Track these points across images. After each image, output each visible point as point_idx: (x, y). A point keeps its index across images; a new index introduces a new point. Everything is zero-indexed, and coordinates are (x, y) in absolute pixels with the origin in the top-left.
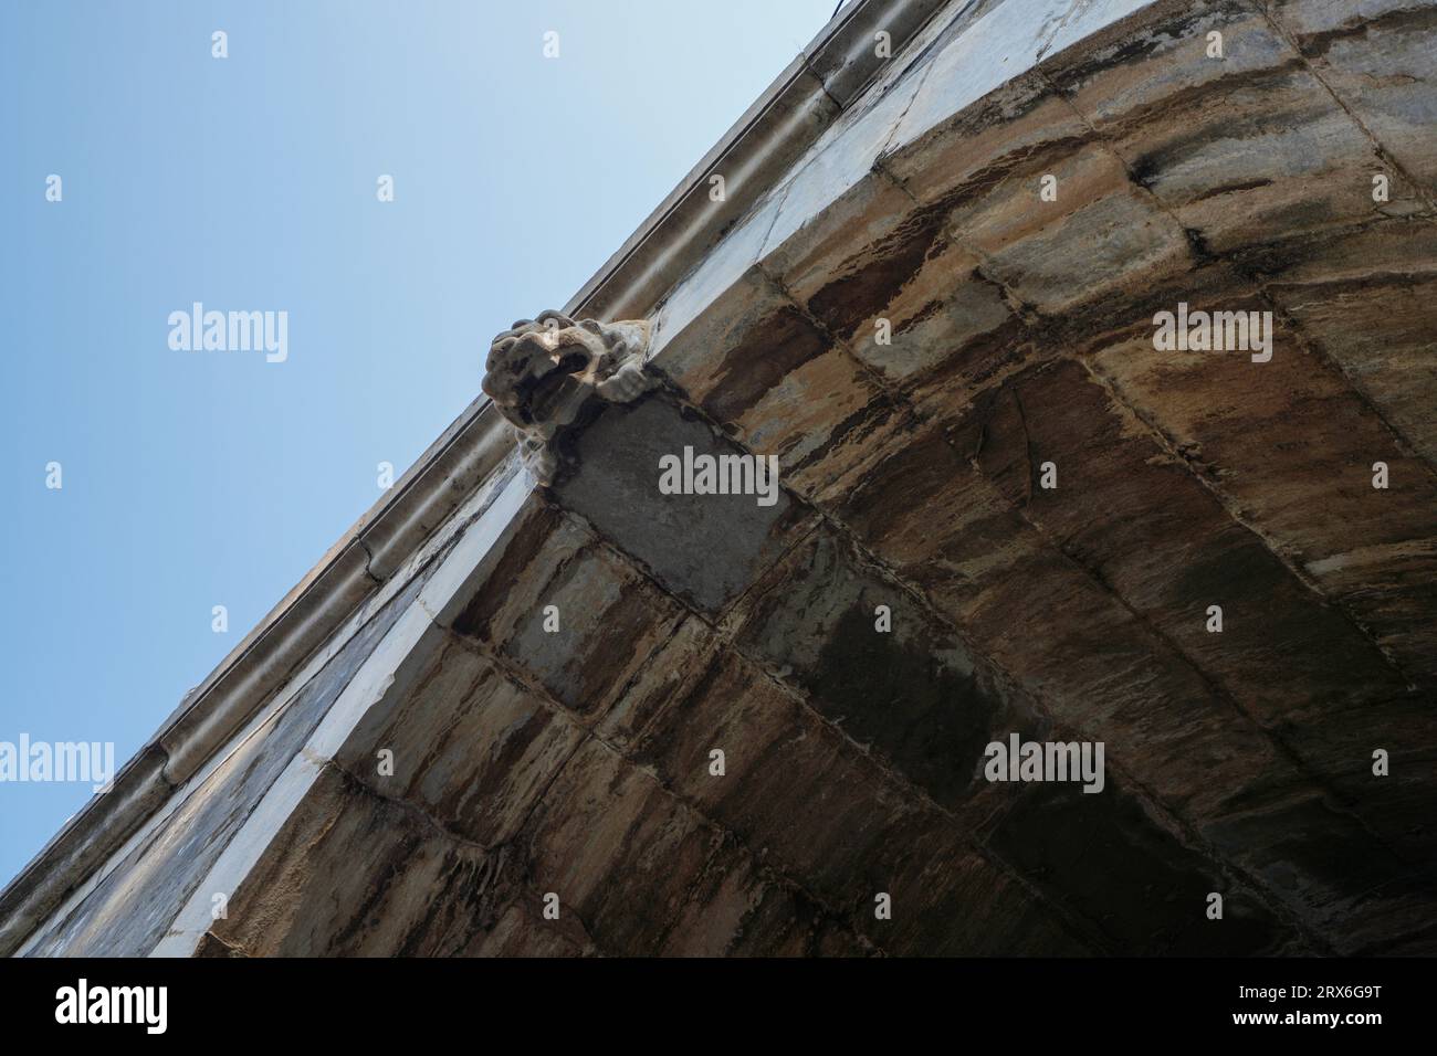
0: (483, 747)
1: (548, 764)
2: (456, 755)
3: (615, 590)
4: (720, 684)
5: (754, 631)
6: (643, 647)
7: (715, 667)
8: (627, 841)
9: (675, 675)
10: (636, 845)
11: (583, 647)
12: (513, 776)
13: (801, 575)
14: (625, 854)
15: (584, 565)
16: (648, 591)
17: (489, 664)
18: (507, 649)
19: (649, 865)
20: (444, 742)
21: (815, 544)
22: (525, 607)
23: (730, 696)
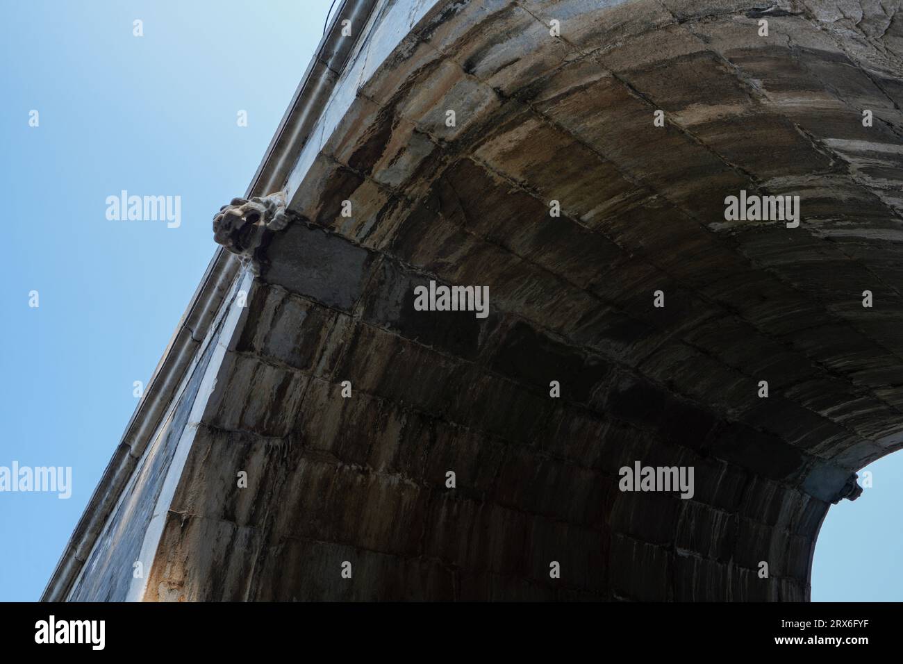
0: (267, 397)
1: (298, 395)
2: (256, 403)
3: (304, 313)
4: (362, 339)
5: (369, 313)
6: (324, 333)
7: (358, 332)
8: (343, 415)
9: (341, 341)
10: (347, 416)
11: (297, 341)
12: (284, 405)
13: (382, 283)
14: (343, 421)
15: (286, 306)
16: (318, 309)
17: (258, 361)
18: (264, 352)
19: (355, 423)
20: (249, 400)
21: (384, 268)
22: (266, 332)
23: (368, 343)
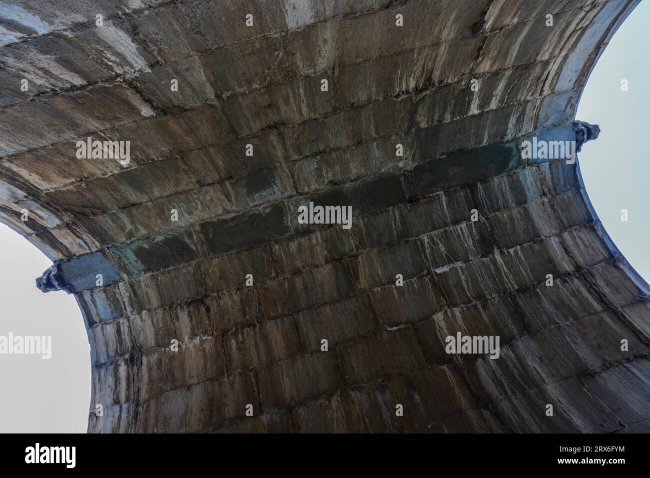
0: (114, 338)
1: (126, 329)
2: (111, 344)
3: (103, 294)
4: (136, 287)
5: (129, 274)
6: (118, 296)
7: (132, 286)
8: (154, 326)
9: (128, 294)
10: (156, 325)
11: (110, 307)
12: (123, 337)
13: (120, 258)
14: (156, 328)
15: (94, 296)
16: (107, 288)
17: (101, 326)
18: (101, 321)
19: (162, 325)
20: (107, 344)
21: (113, 252)
22: (96, 312)
23: (140, 287)
